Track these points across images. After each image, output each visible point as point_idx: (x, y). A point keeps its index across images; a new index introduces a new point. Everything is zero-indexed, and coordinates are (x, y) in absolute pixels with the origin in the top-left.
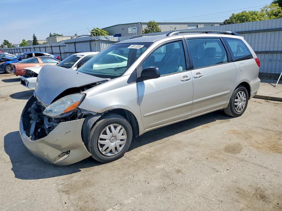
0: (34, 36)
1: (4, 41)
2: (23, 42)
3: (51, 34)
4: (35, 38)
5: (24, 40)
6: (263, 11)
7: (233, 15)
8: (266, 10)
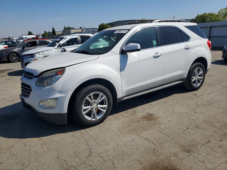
0: (53, 28)
1: (29, 32)
2: (44, 33)
3: (65, 27)
4: (54, 30)
5: (45, 32)
6: (220, 12)
7: (198, 15)
8: (222, 12)
